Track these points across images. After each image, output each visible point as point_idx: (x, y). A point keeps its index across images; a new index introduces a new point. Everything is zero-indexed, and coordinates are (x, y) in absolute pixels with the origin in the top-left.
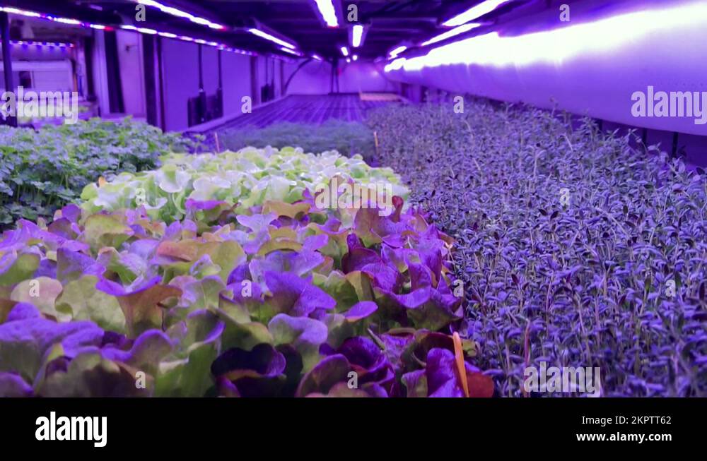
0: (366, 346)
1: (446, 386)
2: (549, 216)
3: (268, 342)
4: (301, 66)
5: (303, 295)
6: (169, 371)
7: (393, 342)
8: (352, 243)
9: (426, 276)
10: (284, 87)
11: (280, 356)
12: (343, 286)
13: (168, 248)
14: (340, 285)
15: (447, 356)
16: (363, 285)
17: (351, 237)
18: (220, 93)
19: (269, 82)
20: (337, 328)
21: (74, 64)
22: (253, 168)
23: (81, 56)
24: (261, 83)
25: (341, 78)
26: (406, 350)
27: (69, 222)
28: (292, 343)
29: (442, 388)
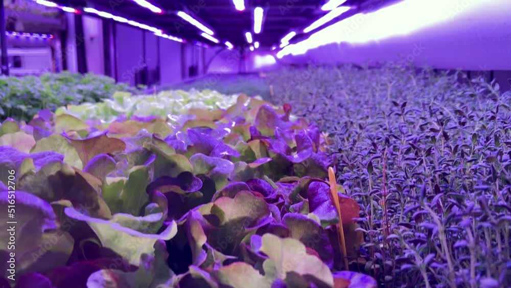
0: (263, 186)
1: (323, 205)
2: (400, 107)
3: (189, 171)
4: (218, 53)
5: (216, 148)
6: (114, 183)
7: (284, 187)
8: (253, 132)
9: (308, 141)
10: (206, 67)
11: (198, 181)
12: (246, 151)
13: (116, 128)
14: (244, 150)
15: (324, 187)
16: (261, 151)
17: (253, 129)
18: (158, 69)
19: (195, 63)
20: (241, 172)
21: (53, 50)
22: (180, 98)
23: (58, 45)
24: (189, 63)
25: (246, 62)
26: (293, 191)
27: (43, 121)
28: (208, 174)
29: (320, 207)
